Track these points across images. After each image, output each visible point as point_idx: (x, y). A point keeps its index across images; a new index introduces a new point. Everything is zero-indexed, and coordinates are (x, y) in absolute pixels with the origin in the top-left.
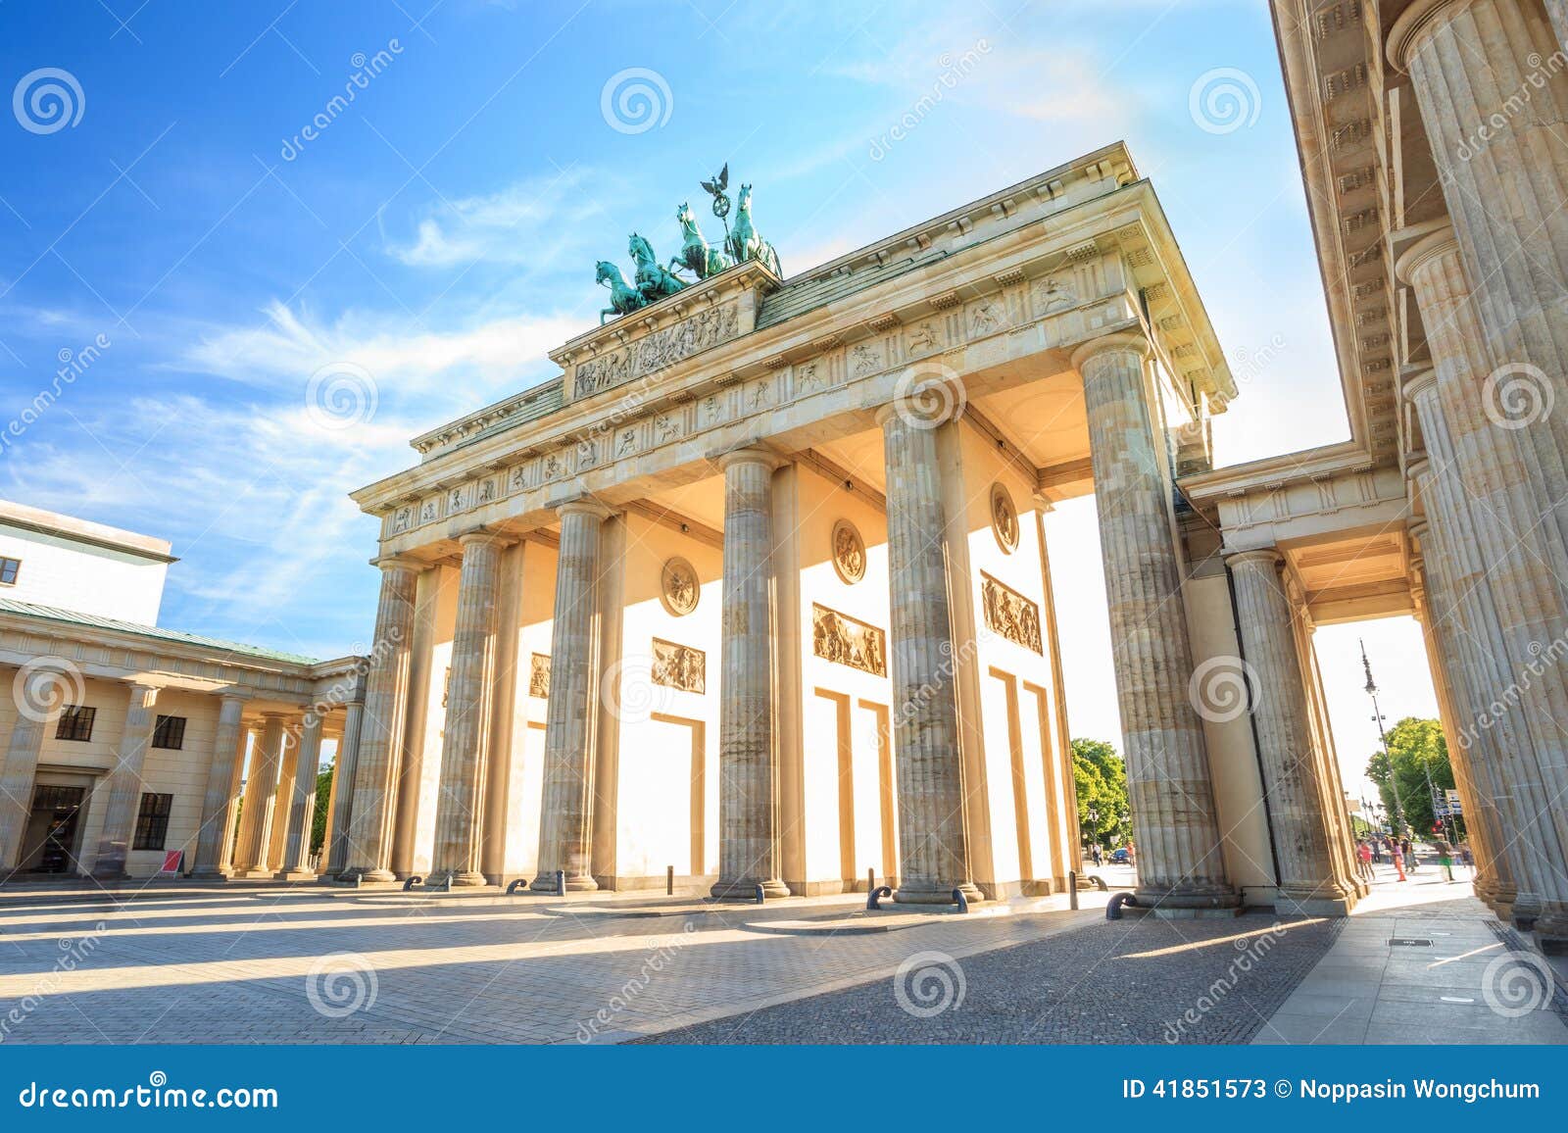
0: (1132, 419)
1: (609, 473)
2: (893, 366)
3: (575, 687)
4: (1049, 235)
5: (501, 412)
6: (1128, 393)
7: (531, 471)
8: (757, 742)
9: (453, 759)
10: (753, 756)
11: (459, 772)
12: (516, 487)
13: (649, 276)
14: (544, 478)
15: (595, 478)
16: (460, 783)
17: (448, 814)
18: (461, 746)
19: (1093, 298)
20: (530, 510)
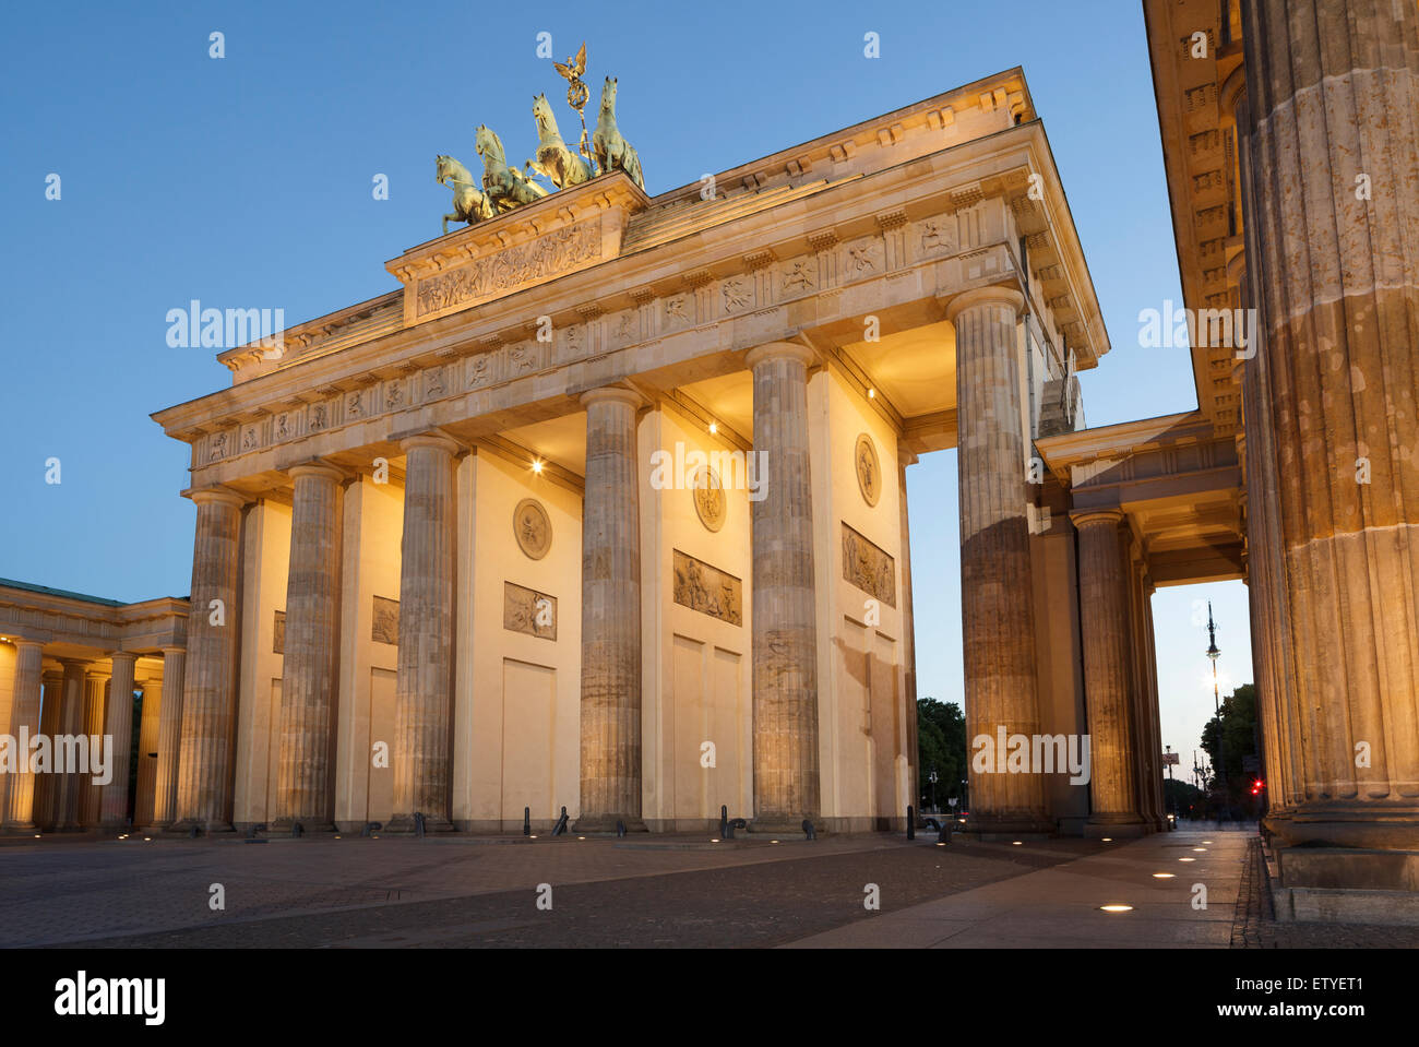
0: (999, 376)
1: (460, 405)
2: (768, 304)
3: (427, 631)
4: (935, 173)
5: (328, 328)
6: (998, 349)
7: (371, 398)
8: (618, 686)
9: (295, 705)
10: (614, 698)
11: (302, 719)
12: (352, 416)
13: (499, 180)
14: (385, 407)
15: (444, 409)
16: (302, 729)
17: (292, 761)
18: (303, 692)
19: (975, 245)
20: (371, 441)
